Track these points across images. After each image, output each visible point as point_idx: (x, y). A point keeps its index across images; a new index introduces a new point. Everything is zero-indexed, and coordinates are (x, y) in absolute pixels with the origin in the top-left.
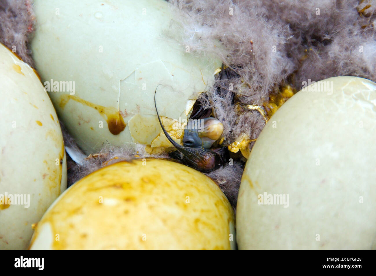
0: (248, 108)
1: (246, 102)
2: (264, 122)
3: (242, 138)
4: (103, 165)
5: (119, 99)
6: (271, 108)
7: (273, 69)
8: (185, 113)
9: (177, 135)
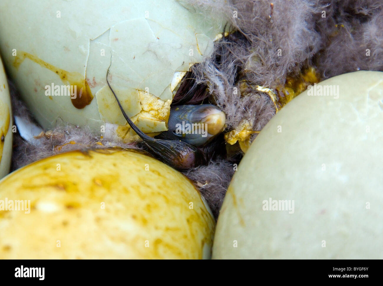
0: (257, 89)
1: (255, 81)
2: (275, 110)
3: (243, 127)
4: (55, 150)
5: (87, 64)
6: (287, 93)
7: (295, 44)
8: (170, 88)
9: (160, 115)
